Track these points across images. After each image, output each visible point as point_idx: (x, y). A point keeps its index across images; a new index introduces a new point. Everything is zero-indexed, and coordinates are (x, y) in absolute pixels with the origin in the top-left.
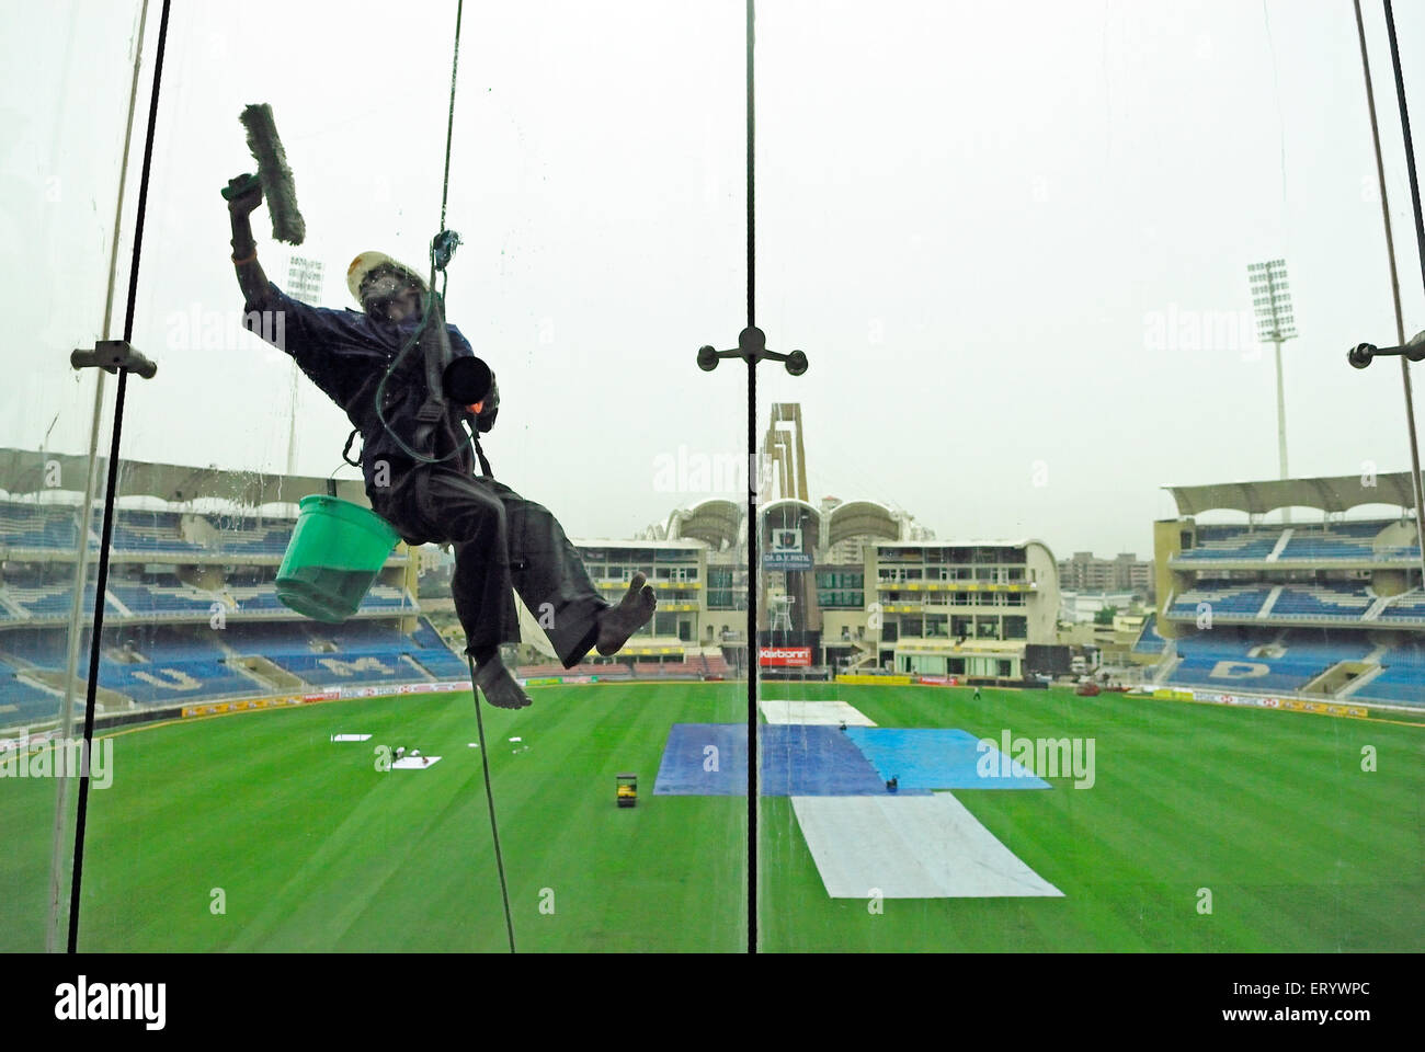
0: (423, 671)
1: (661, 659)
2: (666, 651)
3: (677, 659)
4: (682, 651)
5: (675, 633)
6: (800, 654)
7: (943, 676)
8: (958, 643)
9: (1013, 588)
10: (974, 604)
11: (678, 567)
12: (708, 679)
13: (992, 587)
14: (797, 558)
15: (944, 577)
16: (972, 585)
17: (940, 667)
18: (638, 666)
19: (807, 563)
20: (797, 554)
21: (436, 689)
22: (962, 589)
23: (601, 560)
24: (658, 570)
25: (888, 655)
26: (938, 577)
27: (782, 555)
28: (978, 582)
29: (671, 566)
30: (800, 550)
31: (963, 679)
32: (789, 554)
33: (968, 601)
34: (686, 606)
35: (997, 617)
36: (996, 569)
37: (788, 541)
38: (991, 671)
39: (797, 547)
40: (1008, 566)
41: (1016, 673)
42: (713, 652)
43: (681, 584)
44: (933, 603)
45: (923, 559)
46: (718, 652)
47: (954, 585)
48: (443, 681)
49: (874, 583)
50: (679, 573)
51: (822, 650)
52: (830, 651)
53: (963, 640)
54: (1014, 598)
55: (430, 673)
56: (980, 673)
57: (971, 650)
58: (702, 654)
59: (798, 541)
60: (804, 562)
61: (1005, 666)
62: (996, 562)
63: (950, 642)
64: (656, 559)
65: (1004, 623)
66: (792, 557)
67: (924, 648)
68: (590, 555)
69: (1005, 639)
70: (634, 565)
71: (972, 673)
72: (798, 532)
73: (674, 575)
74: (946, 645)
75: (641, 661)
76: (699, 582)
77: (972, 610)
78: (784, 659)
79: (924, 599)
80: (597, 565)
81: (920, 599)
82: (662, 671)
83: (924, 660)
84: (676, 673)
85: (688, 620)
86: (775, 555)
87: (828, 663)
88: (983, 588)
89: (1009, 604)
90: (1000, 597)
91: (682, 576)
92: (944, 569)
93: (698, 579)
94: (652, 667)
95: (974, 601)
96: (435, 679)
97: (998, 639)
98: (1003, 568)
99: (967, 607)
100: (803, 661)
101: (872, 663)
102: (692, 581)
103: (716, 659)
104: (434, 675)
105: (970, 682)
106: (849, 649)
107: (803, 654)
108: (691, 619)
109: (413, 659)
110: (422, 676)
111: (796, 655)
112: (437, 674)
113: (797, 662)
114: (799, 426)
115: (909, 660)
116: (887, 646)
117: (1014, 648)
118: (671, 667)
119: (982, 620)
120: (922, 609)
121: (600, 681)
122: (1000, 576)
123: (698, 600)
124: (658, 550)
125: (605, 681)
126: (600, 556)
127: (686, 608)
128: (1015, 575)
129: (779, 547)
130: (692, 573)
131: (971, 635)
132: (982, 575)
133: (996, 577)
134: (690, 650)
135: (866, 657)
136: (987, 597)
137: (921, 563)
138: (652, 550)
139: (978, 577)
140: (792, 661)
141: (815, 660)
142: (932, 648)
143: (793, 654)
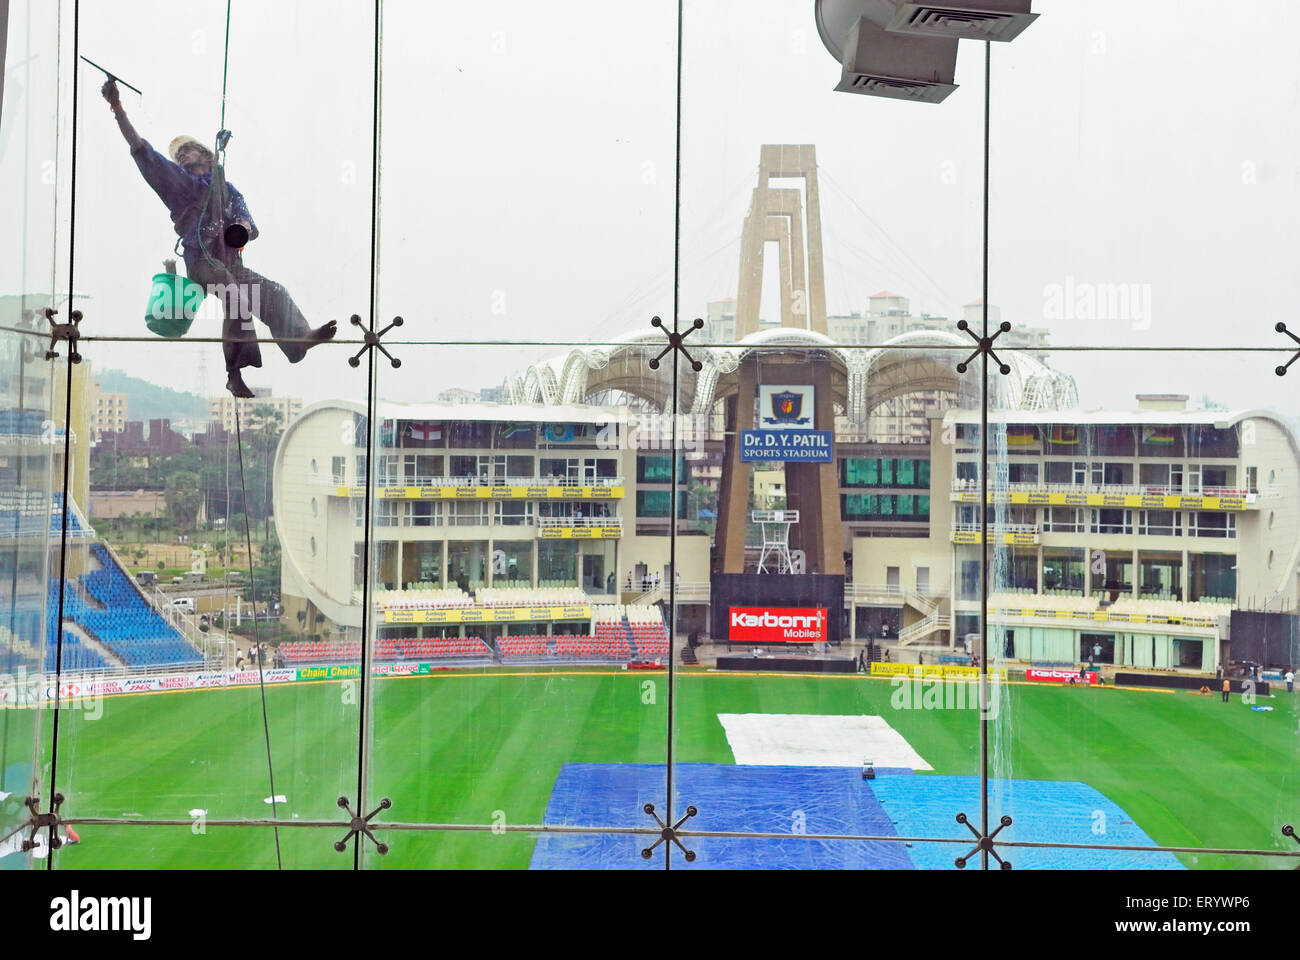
0: (103, 653)
1: (549, 629)
2: (557, 615)
3: (580, 628)
4: (587, 615)
5: (575, 578)
6: (807, 621)
7: (1072, 665)
8: (1103, 604)
9: (1212, 504)
10: (1136, 531)
11: (582, 455)
12: (633, 667)
13: (1170, 500)
14: (805, 441)
15: (1080, 479)
16: (1132, 495)
17: (1067, 649)
18: (505, 642)
19: (823, 449)
20: (807, 432)
21: (126, 689)
22: (1113, 503)
23: (439, 444)
24: (543, 462)
25: (973, 625)
26: (1067, 480)
27: (777, 433)
28: (1144, 489)
29: (566, 455)
30: (810, 426)
31: (1109, 671)
32: (791, 433)
33: (1125, 525)
34: (595, 527)
35: (1179, 554)
36: (1179, 467)
37: (786, 407)
38: (1167, 660)
39: (806, 420)
40: (1202, 462)
41: (1211, 662)
42: (646, 614)
43: (586, 490)
44: (1057, 529)
45: (1039, 446)
46: (655, 616)
47: (1096, 495)
48: (140, 672)
49: (947, 491)
50: (582, 468)
51: (848, 612)
52: (863, 612)
53: (1114, 598)
54: (1213, 522)
55: (116, 655)
56: (1142, 664)
57: (1124, 617)
58: (625, 619)
59: (807, 410)
60: (816, 448)
61: (1191, 651)
62: (1180, 454)
63: (1088, 602)
64: (539, 441)
65: (1193, 567)
66: (796, 439)
67: (1038, 612)
68: (417, 435)
69: (1193, 598)
70: (500, 452)
71: (1127, 661)
72: (807, 393)
73: (573, 472)
74: (1080, 609)
75: (511, 633)
76: (621, 487)
77: (1133, 542)
78: (779, 630)
79: (1040, 520)
80: (430, 452)
81: (1032, 521)
82: (552, 649)
83: (1037, 635)
84: (577, 654)
85: (597, 552)
86: (761, 434)
87: (858, 636)
88: (1153, 503)
89: (1202, 534)
90: (1185, 519)
91: (589, 473)
92: (1079, 466)
93: (619, 480)
94: (530, 643)
95: (1136, 525)
96: (124, 669)
97: (1180, 598)
98: (1192, 465)
99: (1123, 536)
100: (811, 634)
101: (944, 637)
102: (607, 482)
103: (648, 629)
104: (123, 661)
105: (1121, 679)
106: (897, 611)
107: (812, 621)
108: (606, 551)
109: (86, 630)
110: (100, 663)
111: (800, 623)
112: (130, 659)
113: (799, 634)
114: (812, 189)
115: (1010, 634)
116: (972, 607)
117: (1208, 618)
118: (569, 642)
119: (1148, 559)
120: (1036, 539)
121: (433, 671)
122: (1186, 479)
123: (619, 518)
124: (545, 426)
125: (444, 669)
126: (434, 436)
127: (596, 533)
128: (1215, 478)
129: (770, 421)
130: (607, 468)
131: (1128, 588)
132: (1150, 475)
133: (1178, 479)
134: (603, 611)
135: (927, 628)
136: (1161, 520)
137: (1037, 453)
138: (532, 425)
139: (1143, 481)
140: (791, 634)
141: (835, 632)
142: (1053, 613)
143: (793, 621)
